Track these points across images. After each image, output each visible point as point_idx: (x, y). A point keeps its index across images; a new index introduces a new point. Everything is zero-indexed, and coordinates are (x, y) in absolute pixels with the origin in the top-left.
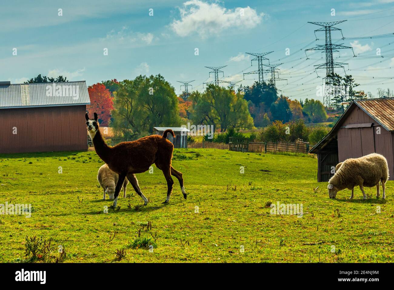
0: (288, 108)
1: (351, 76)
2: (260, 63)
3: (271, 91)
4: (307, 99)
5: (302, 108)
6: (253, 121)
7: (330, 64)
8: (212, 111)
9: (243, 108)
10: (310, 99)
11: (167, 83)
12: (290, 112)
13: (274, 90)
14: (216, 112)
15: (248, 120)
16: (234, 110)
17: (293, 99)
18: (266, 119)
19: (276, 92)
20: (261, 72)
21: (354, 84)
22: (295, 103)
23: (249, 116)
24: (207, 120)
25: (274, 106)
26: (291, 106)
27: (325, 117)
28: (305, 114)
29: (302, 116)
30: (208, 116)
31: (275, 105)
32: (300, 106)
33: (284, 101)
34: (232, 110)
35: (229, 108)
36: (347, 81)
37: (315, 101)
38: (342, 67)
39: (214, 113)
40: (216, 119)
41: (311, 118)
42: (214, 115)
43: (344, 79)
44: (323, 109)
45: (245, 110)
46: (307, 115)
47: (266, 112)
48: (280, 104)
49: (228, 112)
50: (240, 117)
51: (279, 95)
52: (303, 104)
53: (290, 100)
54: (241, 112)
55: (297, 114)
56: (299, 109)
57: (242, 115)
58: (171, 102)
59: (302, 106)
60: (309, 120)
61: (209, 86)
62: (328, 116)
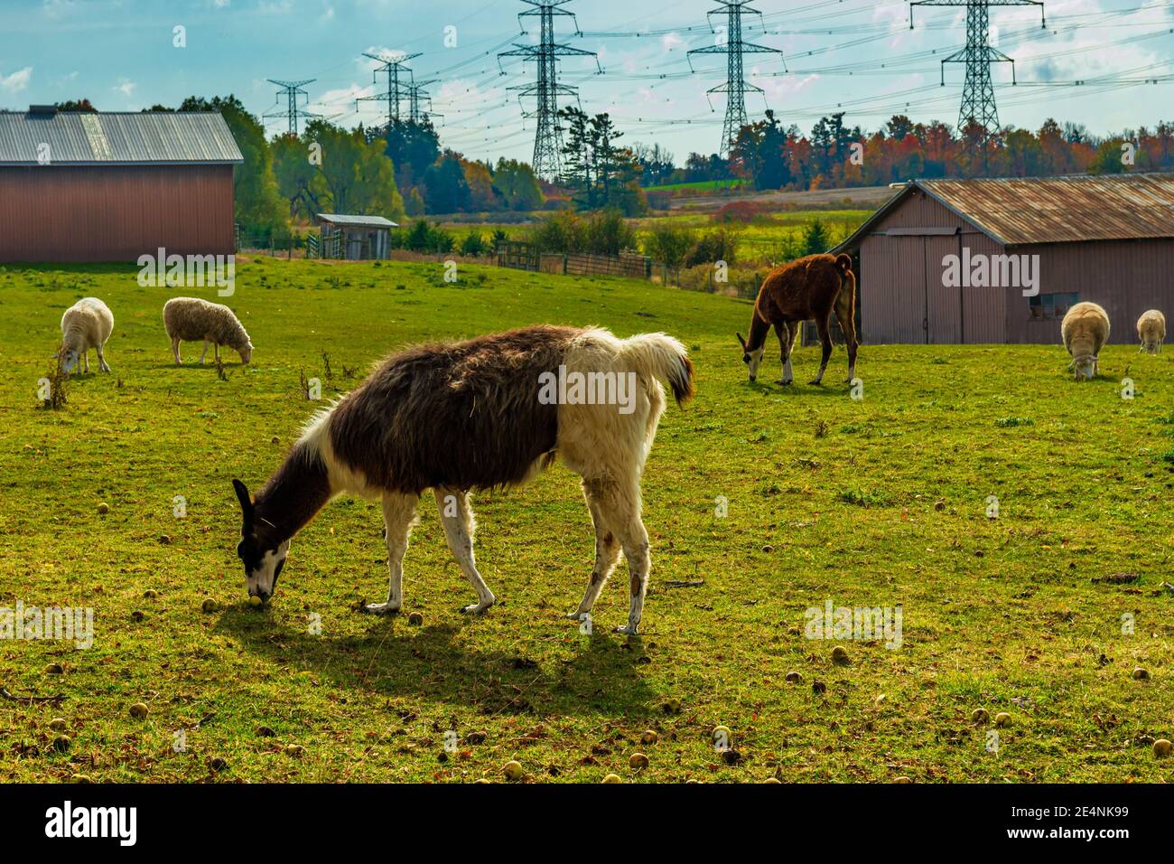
0: (461, 177)
1: (606, 115)
2: (393, 78)
3: (425, 140)
4: (502, 158)
5: (491, 180)
6: (401, 203)
7: (545, 87)
8: (316, 179)
9: (381, 174)
10: (508, 158)
12: (466, 185)
13: (433, 138)
14: (324, 180)
15: (393, 202)
16: (364, 178)
17: (472, 158)
18: (415, 198)
19: (436, 143)
20: (393, 96)
21: (612, 131)
22: (478, 166)
23: (396, 193)
24: (304, 199)
25: (432, 172)
26: (468, 174)
27: (539, 198)
28: (496, 191)
29: (491, 195)
30: (306, 188)
31: (436, 170)
32: (487, 174)
33: (454, 159)
34: (358, 178)
35: (354, 173)
36: (597, 126)
37: (519, 164)
38: (574, 94)
39: (319, 182)
40: (324, 195)
41: (510, 200)
42: (318, 188)
43: (593, 121)
45: (388, 179)
46: (501, 194)
47: (415, 184)
48: (444, 170)
49: (350, 183)
50: (376, 193)
51: (441, 149)
52: (494, 169)
53: (465, 160)
54: (378, 183)
55: (481, 191)
56: (485, 180)
57: (380, 189)
58: (259, 158)
59: (492, 173)
60: (506, 204)
61: (312, 125)
62: (545, 198)
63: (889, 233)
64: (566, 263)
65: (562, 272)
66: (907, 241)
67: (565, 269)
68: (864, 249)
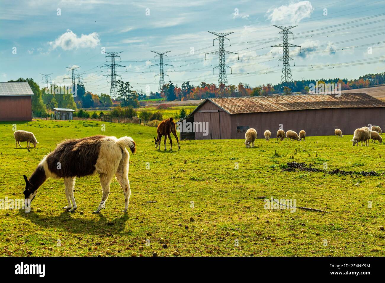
0: (92, 98)
1: (129, 82)
2: (73, 73)
3: (82, 89)
4: (102, 93)
5: (99, 99)
6: (76, 105)
7: (113, 75)
8: (53, 99)
9: (70, 98)
10: (103, 93)
11: (35, 83)
12: (93, 100)
13: (84, 88)
14: (55, 100)
15: (74, 105)
16: (66, 99)
17: (94, 94)
18: (79, 104)
19: (84, 90)
20: (73, 78)
21: (130, 86)
22: (95, 96)
23: (74, 103)
24: (50, 104)
25: (84, 97)
26: (93, 98)
27: (112, 104)
28: (100, 102)
29: (99, 103)
30: (50, 101)
32: (98, 98)
33: (89, 95)
34: (64, 99)
35: (63, 98)
36: (126, 85)
37: (106, 95)
38: (120, 77)
39: (54, 100)
41: (104, 104)
42: (54, 102)
43: (125, 84)
44: (111, 100)
46: (102, 102)
47: (79, 101)
48: (87, 96)
49: (62, 100)
50: (69, 103)
51: (86, 91)
52: (100, 96)
53: (92, 94)
54: (69, 100)
55: (97, 102)
56: (98, 99)
57: (70, 102)
58: (38, 94)
59: (99, 97)
60: (103, 105)
62: (113, 104)
63: (202, 111)
64: (119, 120)
65: (118, 122)
66: (206, 113)
67: (119, 122)
68: (195, 116)
